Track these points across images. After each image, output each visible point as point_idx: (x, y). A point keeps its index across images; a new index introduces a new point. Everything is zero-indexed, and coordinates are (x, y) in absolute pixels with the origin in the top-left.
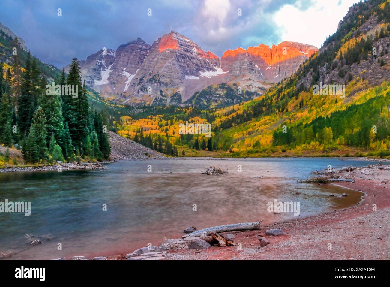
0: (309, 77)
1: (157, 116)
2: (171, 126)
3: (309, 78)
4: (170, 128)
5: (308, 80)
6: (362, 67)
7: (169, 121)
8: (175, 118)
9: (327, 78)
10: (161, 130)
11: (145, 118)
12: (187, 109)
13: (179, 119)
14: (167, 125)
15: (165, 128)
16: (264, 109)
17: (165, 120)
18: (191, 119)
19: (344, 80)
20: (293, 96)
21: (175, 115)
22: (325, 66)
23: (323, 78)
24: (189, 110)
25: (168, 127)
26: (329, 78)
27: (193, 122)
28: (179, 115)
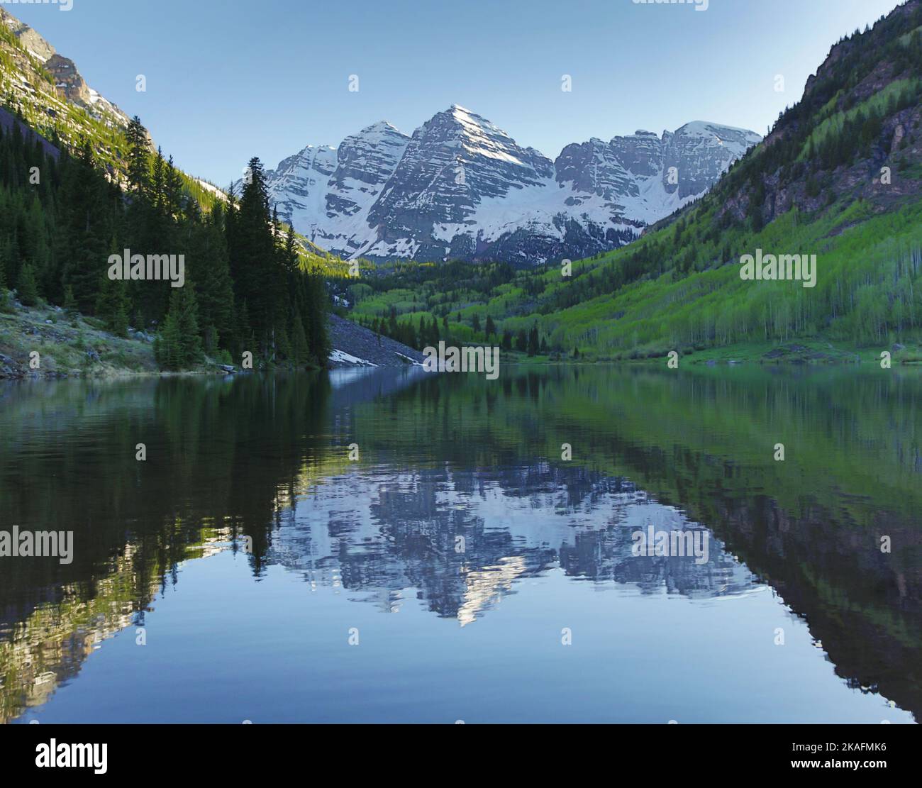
0: (741, 198)
1: (425, 282)
2: (453, 304)
3: (742, 200)
4: (451, 307)
5: (739, 202)
6: (858, 174)
8: (462, 286)
9: (782, 197)
10: (432, 311)
11: (399, 288)
12: (485, 269)
13: (470, 287)
14: (445, 300)
15: (441, 307)
17: (441, 292)
18: (494, 288)
19: (817, 202)
20: (708, 237)
21: (461, 281)
22: (778, 173)
23: (773, 198)
24: (491, 270)
25: (448, 305)
26: (784, 197)
27: (498, 294)
28: (469, 280)
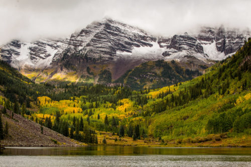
1: (81, 97)
2: (96, 109)
4: (94, 110)
7: (94, 103)
8: (101, 99)
10: (84, 113)
11: (66, 99)
12: (115, 90)
13: (105, 100)
14: (92, 107)
15: (89, 110)
16: (203, 91)
17: (89, 102)
18: (119, 101)
20: (236, 76)
21: (101, 96)
24: (118, 91)
25: (93, 109)
27: (121, 104)
28: (105, 96)
